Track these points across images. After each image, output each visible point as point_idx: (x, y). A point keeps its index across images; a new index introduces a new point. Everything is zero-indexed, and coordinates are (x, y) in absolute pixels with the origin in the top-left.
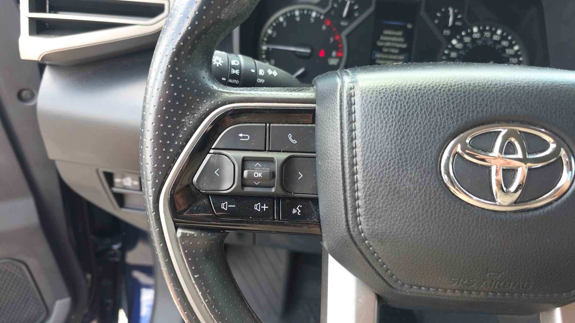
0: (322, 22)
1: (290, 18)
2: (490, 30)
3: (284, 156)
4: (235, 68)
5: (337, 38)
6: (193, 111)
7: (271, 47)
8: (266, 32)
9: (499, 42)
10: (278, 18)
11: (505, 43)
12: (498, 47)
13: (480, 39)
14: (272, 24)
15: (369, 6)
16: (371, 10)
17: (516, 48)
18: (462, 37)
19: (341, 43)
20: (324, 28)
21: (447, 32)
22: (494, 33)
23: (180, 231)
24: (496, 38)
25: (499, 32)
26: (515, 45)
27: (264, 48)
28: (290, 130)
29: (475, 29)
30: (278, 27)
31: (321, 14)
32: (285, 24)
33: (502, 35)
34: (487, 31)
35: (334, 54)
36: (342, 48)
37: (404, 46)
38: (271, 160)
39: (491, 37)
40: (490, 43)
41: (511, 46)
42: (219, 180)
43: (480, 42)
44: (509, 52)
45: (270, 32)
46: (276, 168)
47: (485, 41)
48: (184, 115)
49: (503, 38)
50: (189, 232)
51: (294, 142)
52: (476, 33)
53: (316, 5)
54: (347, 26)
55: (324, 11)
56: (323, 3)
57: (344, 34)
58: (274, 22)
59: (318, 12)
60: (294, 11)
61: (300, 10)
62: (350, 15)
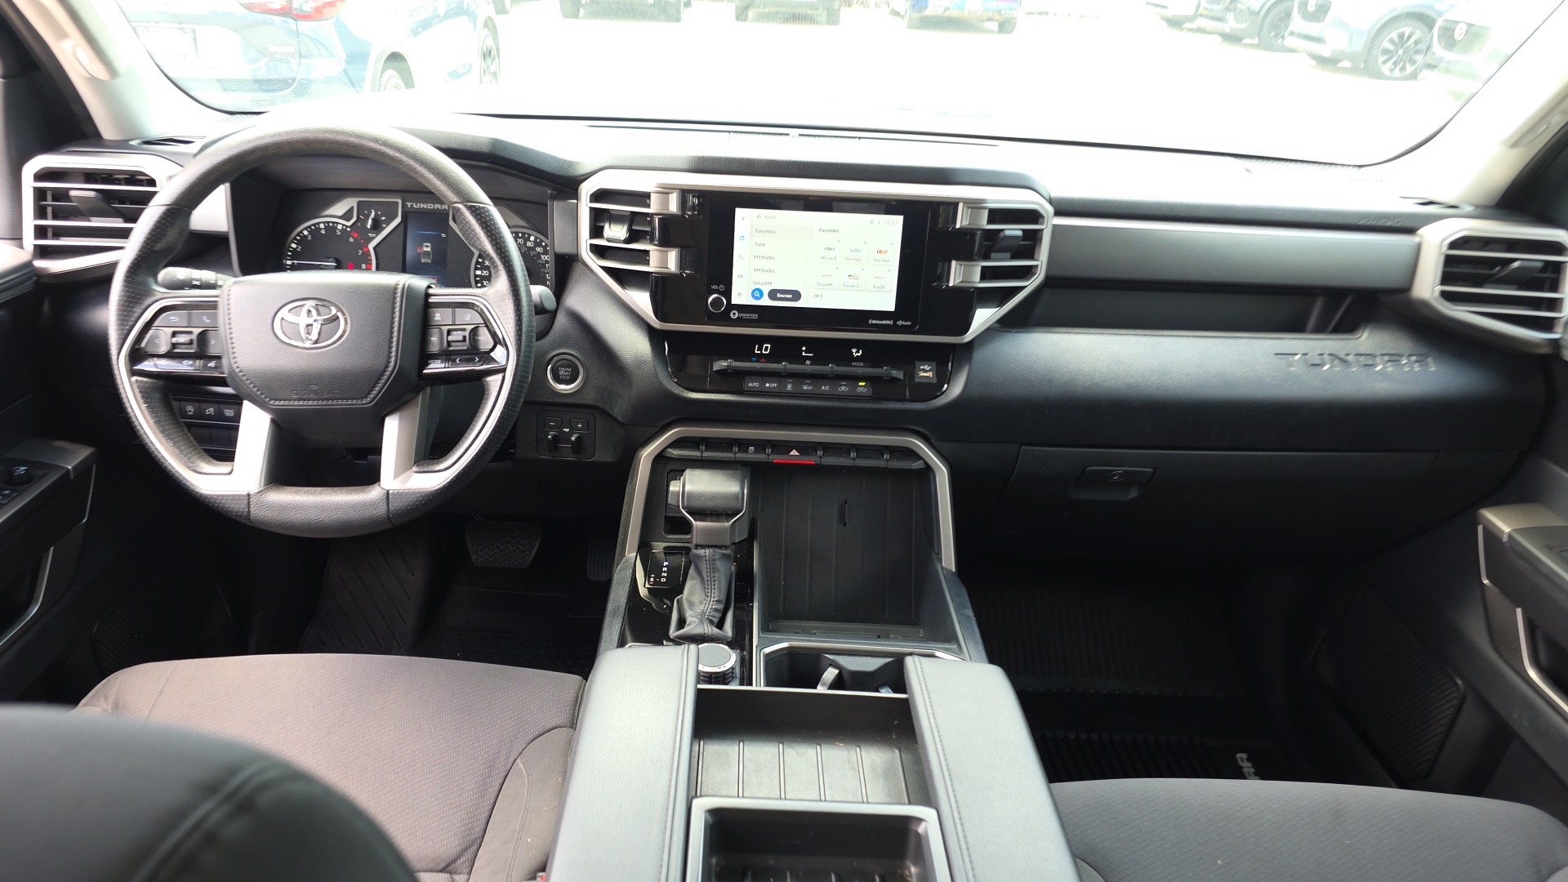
0: (348, 234)
1: (315, 231)
2: (523, 237)
3: (199, 330)
4: (196, 280)
5: (365, 250)
6: (140, 304)
7: (295, 262)
8: (289, 248)
9: (533, 249)
10: (301, 232)
11: (539, 249)
12: (532, 253)
14: (295, 238)
15: (396, 216)
16: (398, 220)
19: (370, 255)
20: (351, 240)
22: (528, 239)
23: (134, 378)
24: (529, 244)
25: (532, 238)
26: (549, 250)
27: (289, 262)
28: (204, 314)
30: (303, 241)
31: (347, 226)
32: (310, 238)
33: (535, 241)
34: (520, 238)
35: (364, 266)
36: (371, 260)
38: (190, 333)
39: (525, 244)
40: (523, 249)
41: (546, 252)
42: (158, 346)
44: (544, 257)
45: (293, 246)
46: (194, 337)
48: (133, 307)
49: (537, 244)
50: (140, 379)
51: (208, 321)
53: (340, 218)
54: (374, 238)
55: (349, 224)
56: (347, 216)
57: (371, 246)
58: (298, 235)
59: (343, 225)
60: (318, 224)
61: (324, 223)
62: (377, 226)
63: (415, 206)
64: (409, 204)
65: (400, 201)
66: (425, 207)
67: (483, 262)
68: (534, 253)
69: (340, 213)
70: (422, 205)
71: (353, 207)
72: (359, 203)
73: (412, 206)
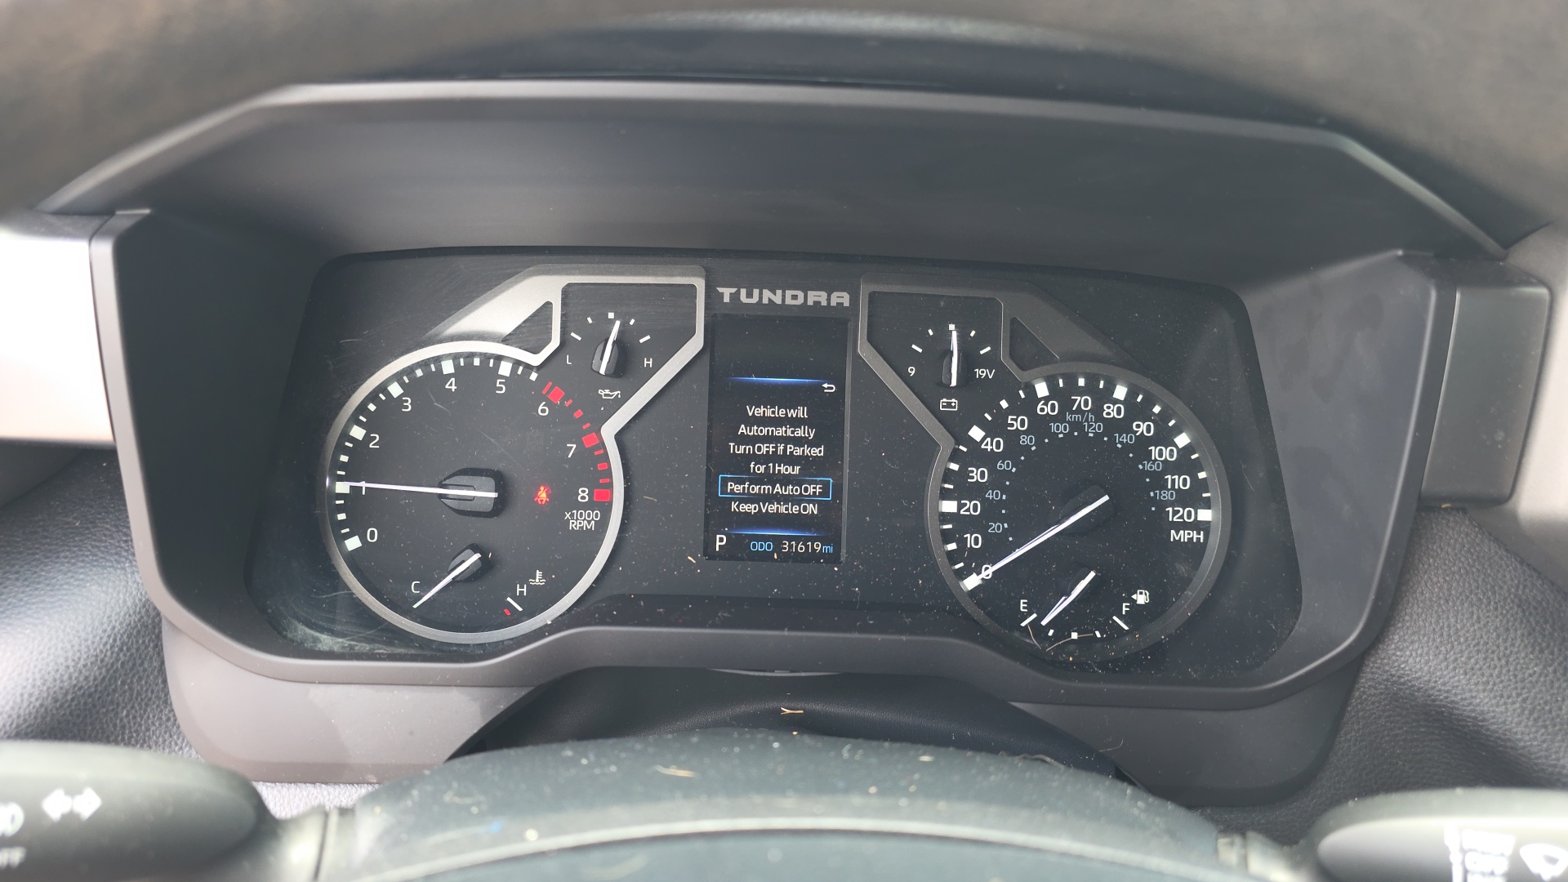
0: (536, 393)
1: (424, 385)
2: (1091, 389)
5: (589, 440)
7: (363, 484)
8: (345, 436)
9: (1124, 426)
10: (383, 388)
11: (1142, 428)
12: (1122, 440)
13: (1060, 418)
14: (362, 408)
15: (691, 333)
16: (694, 345)
17: (1182, 440)
18: (1001, 415)
19: (604, 457)
21: (950, 404)
22: (1107, 396)
24: (1111, 411)
25: (1120, 392)
26: (1178, 430)
27: (343, 487)
29: (1042, 389)
30: (382, 415)
31: (528, 367)
32: (409, 407)
33: (1129, 401)
34: (1081, 392)
35: (583, 494)
36: (607, 473)
37: (818, 452)
39: (1097, 411)
40: (1093, 429)
41: (1164, 437)
43: (1060, 430)
44: (1161, 454)
45: (358, 433)
47: (1076, 426)
49: (1135, 410)
52: (1046, 399)
53: (506, 340)
54: (618, 404)
55: (536, 360)
56: (530, 332)
57: (609, 431)
58: (372, 397)
59: (517, 363)
60: (437, 360)
61: (455, 357)
62: (627, 369)
63: (744, 298)
64: (727, 293)
65: (700, 284)
66: (778, 299)
67: (964, 473)
68: (1125, 438)
69: (507, 328)
70: (767, 294)
71: (547, 306)
72: (567, 292)
73: (735, 297)
